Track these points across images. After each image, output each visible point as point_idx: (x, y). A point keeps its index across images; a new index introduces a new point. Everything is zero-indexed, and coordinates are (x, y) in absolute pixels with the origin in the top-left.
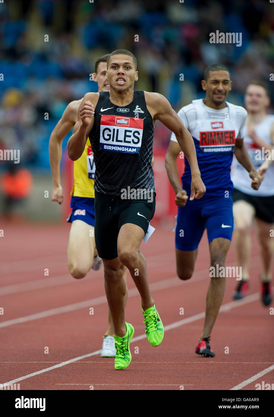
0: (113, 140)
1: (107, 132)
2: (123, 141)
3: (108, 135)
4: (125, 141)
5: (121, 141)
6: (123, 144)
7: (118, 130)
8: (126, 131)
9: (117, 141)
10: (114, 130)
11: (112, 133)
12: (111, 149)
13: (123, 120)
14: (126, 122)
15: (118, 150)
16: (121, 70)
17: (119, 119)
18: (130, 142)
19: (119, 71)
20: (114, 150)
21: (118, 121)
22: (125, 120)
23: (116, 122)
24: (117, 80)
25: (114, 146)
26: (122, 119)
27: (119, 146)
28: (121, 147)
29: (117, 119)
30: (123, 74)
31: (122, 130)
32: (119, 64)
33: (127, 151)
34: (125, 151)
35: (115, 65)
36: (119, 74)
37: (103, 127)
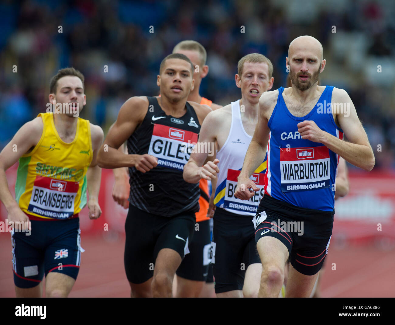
0: (164, 154)
1: (158, 144)
2: (175, 156)
3: (159, 147)
4: (177, 157)
5: (173, 156)
6: (174, 159)
7: (171, 143)
8: (180, 145)
9: (169, 155)
10: (167, 142)
11: (163, 146)
12: (161, 164)
13: (177, 133)
14: (180, 135)
15: (169, 165)
16: (178, 77)
17: (173, 131)
18: (182, 158)
19: (176, 78)
20: (164, 165)
21: (173, 134)
22: (180, 133)
23: (170, 134)
24: (173, 88)
25: (165, 160)
26: (176, 131)
27: (171, 162)
28: (172, 163)
29: (172, 131)
30: (180, 82)
31: (175, 144)
32: (176, 70)
33: (179, 168)
34: (177, 167)
35: (171, 72)
36: (175, 81)
37: (154, 138)
